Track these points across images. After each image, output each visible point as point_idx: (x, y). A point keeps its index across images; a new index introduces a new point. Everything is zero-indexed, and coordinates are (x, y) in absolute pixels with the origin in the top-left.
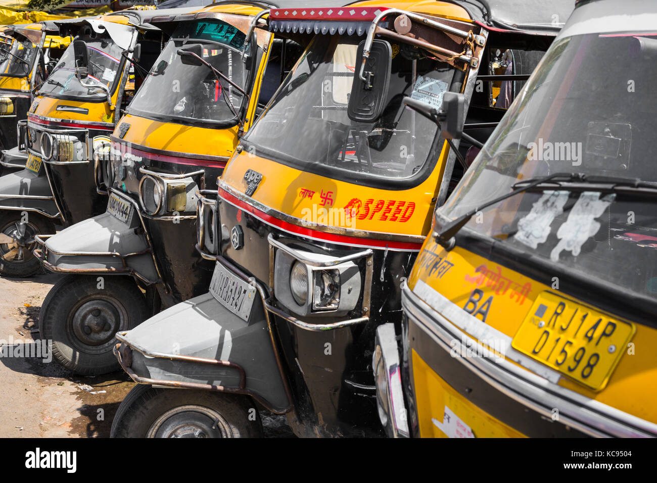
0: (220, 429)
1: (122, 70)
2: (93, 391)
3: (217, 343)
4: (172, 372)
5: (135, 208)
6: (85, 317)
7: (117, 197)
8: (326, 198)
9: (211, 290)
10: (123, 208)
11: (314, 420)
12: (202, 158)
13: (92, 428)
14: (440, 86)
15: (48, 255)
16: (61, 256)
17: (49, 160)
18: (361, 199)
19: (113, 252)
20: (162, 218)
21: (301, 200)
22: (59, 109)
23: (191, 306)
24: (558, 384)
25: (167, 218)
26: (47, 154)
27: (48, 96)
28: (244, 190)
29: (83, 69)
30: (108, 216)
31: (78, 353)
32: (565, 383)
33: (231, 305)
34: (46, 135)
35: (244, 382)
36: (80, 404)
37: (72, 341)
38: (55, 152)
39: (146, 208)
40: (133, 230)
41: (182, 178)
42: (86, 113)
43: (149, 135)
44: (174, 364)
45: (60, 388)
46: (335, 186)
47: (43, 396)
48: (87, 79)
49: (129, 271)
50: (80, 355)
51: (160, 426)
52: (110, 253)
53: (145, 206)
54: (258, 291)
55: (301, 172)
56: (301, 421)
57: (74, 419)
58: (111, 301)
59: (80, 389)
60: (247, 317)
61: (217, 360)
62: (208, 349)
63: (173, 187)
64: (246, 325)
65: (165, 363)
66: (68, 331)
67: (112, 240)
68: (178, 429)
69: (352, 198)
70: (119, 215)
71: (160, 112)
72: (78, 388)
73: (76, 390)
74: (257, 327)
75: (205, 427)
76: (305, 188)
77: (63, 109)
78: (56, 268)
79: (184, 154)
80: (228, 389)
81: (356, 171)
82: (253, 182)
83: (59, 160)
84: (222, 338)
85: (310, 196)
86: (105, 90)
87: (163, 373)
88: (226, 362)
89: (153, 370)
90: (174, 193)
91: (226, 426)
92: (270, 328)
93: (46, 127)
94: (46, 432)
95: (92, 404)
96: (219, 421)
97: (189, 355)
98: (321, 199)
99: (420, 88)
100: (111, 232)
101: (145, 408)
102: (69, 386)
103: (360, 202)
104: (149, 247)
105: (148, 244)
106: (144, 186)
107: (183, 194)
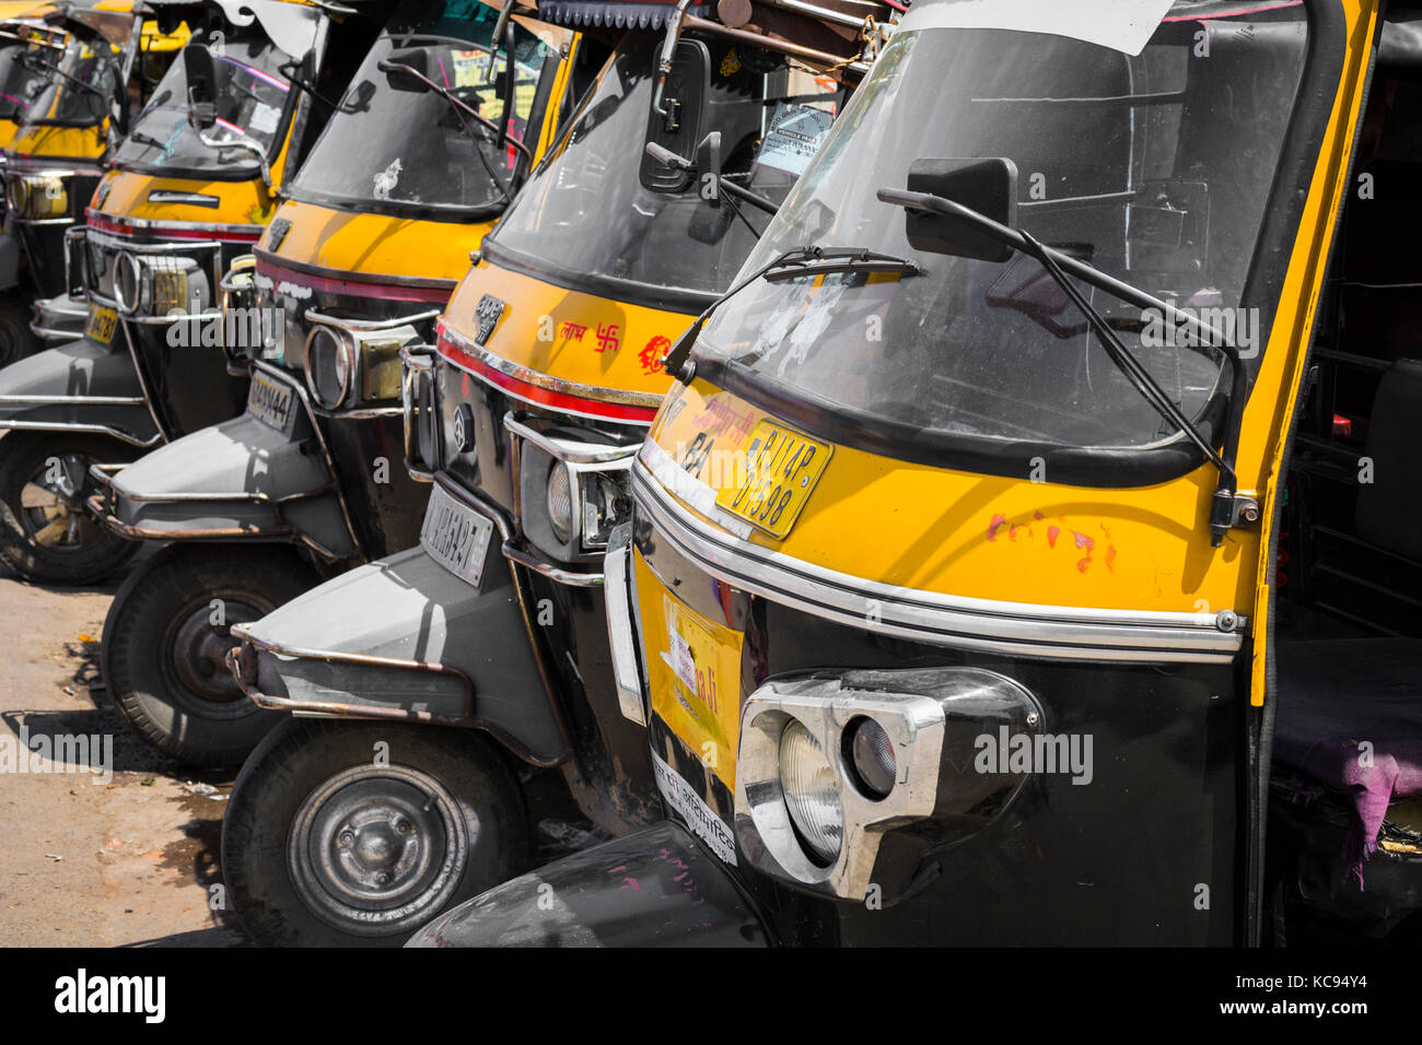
0: (440, 813)
1: (295, 106)
2: (215, 794)
3: (417, 628)
4: (331, 687)
5: (300, 399)
6: (199, 639)
7: (266, 379)
8: (607, 339)
9: (423, 539)
10: (278, 400)
11: (608, 774)
12: (433, 285)
13: (207, 858)
14: (818, 121)
15: (117, 504)
16: (143, 503)
17: (133, 315)
18: (669, 337)
19: (254, 492)
20: (351, 414)
21: (563, 346)
22: (155, 198)
23: (379, 568)
24: (750, 540)
25: (361, 414)
26: (128, 301)
27: (131, 170)
28: (474, 335)
29: (206, 108)
30: (249, 420)
31: (184, 718)
32: (759, 538)
33: (452, 559)
34: (127, 258)
35: (473, 706)
36: (186, 818)
37: (173, 691)
38: (146, 295)
39: (320, 396)
40: (296, 445)
41: (391, 328)
42: (215, 205)
43: (327, 242)
44: (336, 670)
45: (146, 790)
46: (622, 314)
47: (109, 806)
48: (214, 130)
49: (291, 533)
50: (189, 721)
51: (321, 808)
52: (246, 495)
53: (318, 391)
54: (496, 528)
55: (566, 291)
56: (588, 782)
57: (172, 844)
58: (255, 604)
59: (190, 792)
60: (476, 578)
61: (418, 661)
62: (399, 640)
63: (373, 347)
64: (476, 594)
65: (316, 668)
66: (164, 668)
67: (251, 466)
68: (356, 812)
69: (653, 336)
70: (269, 416)
71: (350, 194)
72: (185, 790)
73: (181, 793)
74: (495, 597)
75: (409, 807)
76: (570, 322)
77: (164, 198)
78: (134, 530)
79: (397, 278)
80: (440, 718)
81: (660, 284)
82: (491, 319)
83: (154, 314)
84: (427, 618)
85: (579, 336)
86: (256, 154)
87: (314, 688)
88: (434, 663)
89: (292, 682)
90: (375, 359)
91: (452, 805)
92: (520, 597)
93: (126, 240)
94: (110, 867)
95: (211, 818)
96: (437, 797)
97: (362, 653)
98: (598, 340)
99: (781, 126)
100: (249, 449)
101: (288, 768)
102: (165, 786)
103: (667, 344)
104: (331, 480)
105: (330, 473)
106: (318, 349)
107: (393, 362)
